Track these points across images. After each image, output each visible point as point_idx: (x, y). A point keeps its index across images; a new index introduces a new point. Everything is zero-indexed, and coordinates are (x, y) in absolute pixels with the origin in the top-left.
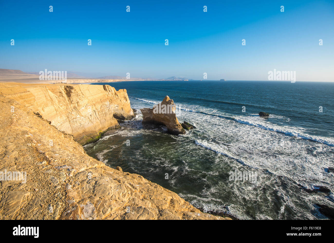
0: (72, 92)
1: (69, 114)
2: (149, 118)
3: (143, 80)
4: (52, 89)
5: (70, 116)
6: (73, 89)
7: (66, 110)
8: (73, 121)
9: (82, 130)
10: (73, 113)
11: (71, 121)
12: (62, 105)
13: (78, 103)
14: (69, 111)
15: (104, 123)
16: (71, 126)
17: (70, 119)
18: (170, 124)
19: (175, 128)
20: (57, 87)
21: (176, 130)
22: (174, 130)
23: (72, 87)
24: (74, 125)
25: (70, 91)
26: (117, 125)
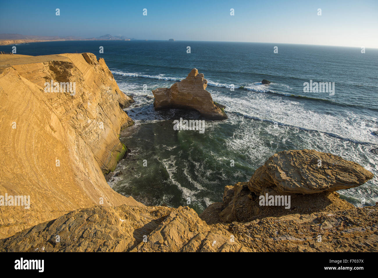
0: (71, 75)
1: (73, 120)
2: (166, 102)
3: (64, 40)
4: (28, 73)
5: (77, 123)
6: (72, 67)
7: (65, 114)
8: (86, 133)
9: (103, 144)
10: (79, 117)
11: (82, 133)
12: (56, 105)
13: (84, 96)
14: (72, 115)
15: (115, 121)
16: (86, 142)
17: (80, 130)
18: (205, 107)
19: (214, 112)
20: (37, 66)
21: (217, 114)
22: (213, 114)
23: (70, 63)
24: (90, 138)
25: (65, 72)
26: (130, 121)
